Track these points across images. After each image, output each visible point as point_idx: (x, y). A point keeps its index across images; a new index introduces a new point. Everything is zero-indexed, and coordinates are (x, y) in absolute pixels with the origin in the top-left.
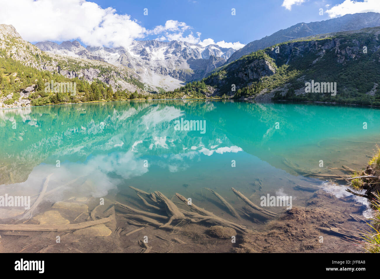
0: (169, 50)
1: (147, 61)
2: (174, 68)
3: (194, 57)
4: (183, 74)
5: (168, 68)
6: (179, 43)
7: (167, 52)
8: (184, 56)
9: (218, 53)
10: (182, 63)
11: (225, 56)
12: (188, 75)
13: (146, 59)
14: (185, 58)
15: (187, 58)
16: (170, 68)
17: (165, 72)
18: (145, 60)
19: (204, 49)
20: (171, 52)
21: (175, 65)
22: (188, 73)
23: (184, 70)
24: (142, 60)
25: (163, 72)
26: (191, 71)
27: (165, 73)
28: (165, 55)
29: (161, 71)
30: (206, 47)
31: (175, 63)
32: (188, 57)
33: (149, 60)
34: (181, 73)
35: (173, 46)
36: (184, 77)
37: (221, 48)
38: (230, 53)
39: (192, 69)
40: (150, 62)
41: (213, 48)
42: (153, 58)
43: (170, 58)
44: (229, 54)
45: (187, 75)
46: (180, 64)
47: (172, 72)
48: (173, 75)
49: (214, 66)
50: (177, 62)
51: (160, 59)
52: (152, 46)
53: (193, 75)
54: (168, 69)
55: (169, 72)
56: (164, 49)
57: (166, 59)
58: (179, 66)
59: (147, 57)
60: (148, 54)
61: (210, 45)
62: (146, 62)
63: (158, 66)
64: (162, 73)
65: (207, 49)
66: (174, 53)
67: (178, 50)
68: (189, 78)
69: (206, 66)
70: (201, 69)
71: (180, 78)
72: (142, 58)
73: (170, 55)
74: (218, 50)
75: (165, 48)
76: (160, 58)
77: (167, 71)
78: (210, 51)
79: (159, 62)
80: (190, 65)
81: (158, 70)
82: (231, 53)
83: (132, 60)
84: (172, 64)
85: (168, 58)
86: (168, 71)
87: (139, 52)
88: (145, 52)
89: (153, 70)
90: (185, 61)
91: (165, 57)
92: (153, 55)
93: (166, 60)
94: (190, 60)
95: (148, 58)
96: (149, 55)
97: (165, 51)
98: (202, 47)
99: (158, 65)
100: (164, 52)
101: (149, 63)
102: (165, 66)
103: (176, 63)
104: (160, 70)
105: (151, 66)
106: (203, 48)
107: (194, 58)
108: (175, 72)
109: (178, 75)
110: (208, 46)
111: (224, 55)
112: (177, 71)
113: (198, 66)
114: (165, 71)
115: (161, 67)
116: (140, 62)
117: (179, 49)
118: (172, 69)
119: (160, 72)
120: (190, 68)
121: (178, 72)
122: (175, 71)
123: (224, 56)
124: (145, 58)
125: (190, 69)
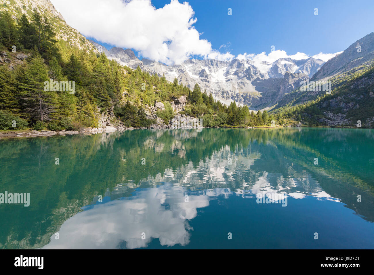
0: (231, 71)
1: (207, 83)
2: (237, 92)
4: (248, 97)
5: (230, 91)
6: (241, 61)
7: (228, 73)
8: (248, 76)
9: (290, 68)
10: (246, 85)
11: (302, 70)
12: (255, 99)
13: (206, 81)
14: (249, 79)
15: (251, 79)
16: (232, 92)
17: (228, 96)
18: (205, 82)
19: (271, 66)
20: (233, 73)
21: (238, 87)
22: (255, 97)
23: (249, 93)
24: (201, 81)
25: (225, 95)
26: (258, 94)
27: (227, 97)
28: (226, 76)
29: (222, 95)
30: (274, 63)
31: (238, 86)
32: (252, 77)
33: (208, 82)
34: (246, 96)
35: (234, 66)
36: (249, 101)
37: (294, 61)
38: (310, 65)
39: (259, 91)
40: (210, 84)
41: (284, 62)
42: (213, 80)
43: (232, 80)
44: (308, 67)
45: (253, 98)
46: (243, 87)
47: (235, 96)
48: (236, 99)
49: (291, 85)
50: (240, 85)
51: (221, 82)
52: (212, 67)
53: (261, 98)
54: (230, 93)
55: (232, 95)
56: (224, 70)
57: (227, 81)
58: (242, 88)
59: (206, 78)
60: (207, 75)
61: (278, 60)
62: (206, 85)
64: (223, 97)
65: (276, 65)
66: (236, 73)
67: (240, 71)
68: (256, 102)
69: (278, 86)
70: (271, 91)
71: (244, 102)
72: (201, 80)
73: (232, 76)
74: (291, 65)
75: (225, 68)
76: (221, 80)
77: (229, 94)
78: (279, 66)
79: (220, 84)
80: (255, 87)
82: (311, 65)
83: (190, 81)
84: (235, 87)
85: (229, 80)
86: (230, 95)
87: (198, 72)
88: (204, 73)
89: (213, 93)
90: (249, 82)
91: (226, 78)
92: (212, 76)
94: (255, 80)
95: (208, 80)
96: (209, 77)
97: (225, 71)
98: (269, 64)
99: (218, 88)
100: (225, 74)
101: (209, 86)
102: (227, 89)
103: (239, 85)
104: (221, 93)
105: (211, 89)
106: (270, 64)
107: (261, 78)
108: (239, 96)
109: (243, 99)
110: (277, 61)
111: (299, 69)
112: (241, 94)
113: (266, 87)
114: (227, 95)
115: (222, 91)
116: (199, 84)
117: (242, 70)
118: (235, 92)
119: (221, 96)
121: (242, 96)
122: (239, 94)
123: (300, 71)
124: (205, 80)
125: (257, 91)
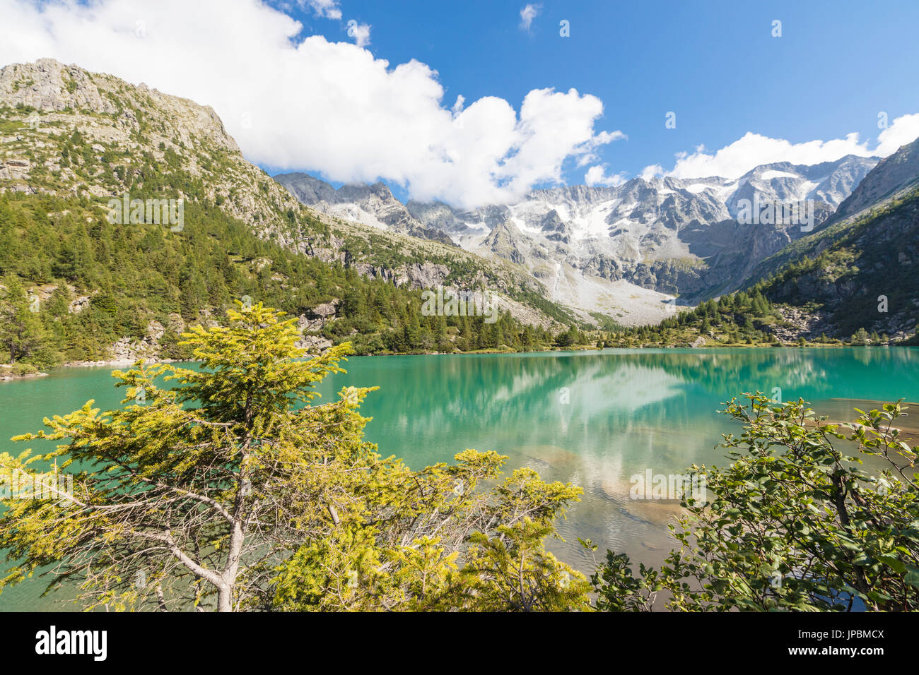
0: (622, 208)
1: (562, 245)
2: (639, 259)
3: (703, 219)
4: (668, 273)
5: (621, 259)
6: (650, 183)
7: (615, 215)
8: (667, 219)
9: (790, 189)
10: (663, 241)
11: (824, 191)
12: (687, 275)
13: (558, 238)
14: (671, 225)
15: (677, 224)
16: (627, 260)
17: (614, 271)
18: (556, 242)
19: (735, 187)
20: (628, 214)
21: (642, 248)
22: (687, 270)
23: (670, 262)
24: (548, 240)
25: (607, 271)
26: (696, 263)
27: (612, 274)
28: (610, 224)
29: (600, 269)
30: (742, 178)
31: (642, 245)
32: (680, 221)
33: (565, 240)
34: (663, 270)
35: (632, 196)
36: (672, 281)
37: (801, 170)
38: (848, 174)
39: (699, 255)
40: (569, 245)
41: (769, 175)
42: (577, 236)
43: (625, 231)
44: (844, 181)
45: (681, 274)
46: (655, 246)
47: (634, 270)
48: (636, 277)
49: (781, 235)
50: (648, 241)
51: (597, 237)
52: (574, 203)
53: (702, 273)
54: (619, 263)
55: (625, 269)
56: (605, 209)
57: (612, 235)
58: (653, 249)
59: (560, 232)
60: (562, 224)
61: (754, 170)
62: (558, 248)
63: (592, 256)
64: (603, 276)
65: (747, 184)
66: (636, 215)
67: (647, 206)
68: (689, 283)
69: (748, 240)
70: (731, 252)
71: (658, 284)
72: (548, 237)
73: (625, 223)
74: (791, 180)
75: (609, 204)
76: (597, 234)
77: (617, 267)
78: (758, 186)
79: (594, 244)
80: (689, 246)
81: (593, 268)
82: (853, 175)
83: (520, 242)
84: (633, 247)
85: (619, 232)
86: (621, 268)
87: (540, 219)
88: (555, 219)
89: (578, 266)
90: (673, 235)
91: (611, 228)
92: (575, 226)
93: (614, 238)
94: (688, 228)
95: (563, 235)
96: (567, 227)
97: (609, 212)
98: (727, 182)
99: (590, 252)
100: (608, 217)
101: (566, 249)
102: (610, 254)
103: (644, 243)
104: (598, 266)
105: (572, 258)
106: (732, 183)
107: (702, 221)
108: (643, 270)
109: (653, 277)
110: (750, 174)
111: (818, 188)
112: (649, 266)
113: (717, 244)
114: (612, 269)
115: (599, 259)
116: (543, 246)
117: (652, 203)
118: (633, 261)
119: (597, 272)
120: (691, 252)
121: (652, 269)
122: (644, 265)
123: (820, 193)
124: (556, 235)
125: (693, 256)
